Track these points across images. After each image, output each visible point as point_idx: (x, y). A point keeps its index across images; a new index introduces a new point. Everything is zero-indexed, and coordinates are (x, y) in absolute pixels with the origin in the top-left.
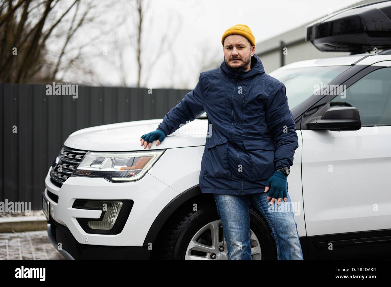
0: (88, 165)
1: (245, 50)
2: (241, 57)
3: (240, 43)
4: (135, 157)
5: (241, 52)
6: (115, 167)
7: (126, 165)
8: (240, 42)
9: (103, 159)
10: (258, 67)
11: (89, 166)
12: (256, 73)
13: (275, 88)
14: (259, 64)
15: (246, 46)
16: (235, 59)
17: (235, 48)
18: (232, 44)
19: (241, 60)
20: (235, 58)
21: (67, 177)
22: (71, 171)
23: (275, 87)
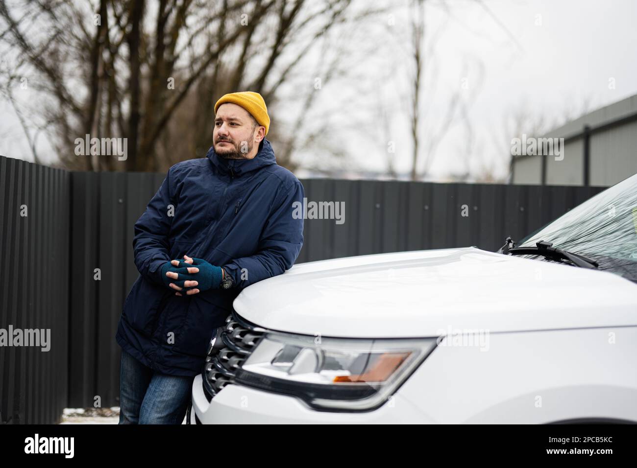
0: (267, 362)
1: (239, 129)
2: (232, 138)
3: (233, 117)
4: (370, 354)
5: (234, 131)
6: (324, 372)
7: (349, 369)
8: (232, 115)
9: (298, 350)
10: (263, 156)
11: (269, 364)
12: (261, 165)
13: (287, 190)
14: (266, 151)
15: (243, 122)
16: (222, 140)
17: (225, 124)
18: (222, 117)
19: (232, 142)
20: (222, 138)
21: (223, 383)
22: (232, 369)
23: (288, 188)
